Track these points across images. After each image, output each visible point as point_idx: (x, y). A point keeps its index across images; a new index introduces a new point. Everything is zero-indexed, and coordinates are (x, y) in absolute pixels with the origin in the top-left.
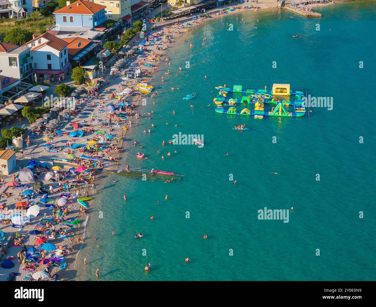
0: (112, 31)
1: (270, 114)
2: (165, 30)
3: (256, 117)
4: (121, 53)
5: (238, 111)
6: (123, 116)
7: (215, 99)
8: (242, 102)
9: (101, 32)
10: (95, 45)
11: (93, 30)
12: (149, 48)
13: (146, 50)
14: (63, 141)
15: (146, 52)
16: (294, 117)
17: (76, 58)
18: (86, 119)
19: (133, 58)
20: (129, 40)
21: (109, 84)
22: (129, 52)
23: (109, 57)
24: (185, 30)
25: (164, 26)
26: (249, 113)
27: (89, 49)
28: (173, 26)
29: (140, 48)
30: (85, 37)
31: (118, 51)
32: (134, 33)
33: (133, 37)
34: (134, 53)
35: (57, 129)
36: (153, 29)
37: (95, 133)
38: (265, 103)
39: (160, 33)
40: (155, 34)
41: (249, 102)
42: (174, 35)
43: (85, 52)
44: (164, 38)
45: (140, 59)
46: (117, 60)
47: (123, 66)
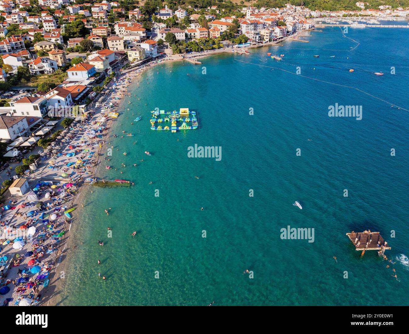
0: (99, 78)
1: (180, 128)
2: (127, 75)
3: (172, 131)
4: (102, 92)
5: (163, 128)
6: (100, 136)
7: (151, 120)
8: (165, 121)
9: (92, 80)
10: (88, 89)
11: (88, 79)
12: (118, 87)
13: (117, 89)
14: (62, 161)
15: (117, 90)
16: (192, 129)
17: (77, 99)
18: (78, 142)
19: (109, 94)
20: (108, 83)
21: (94, 113)
22: (107, 92)
23: (96, 96)
24: (137, 74)
25: (127, 73)
26: (169, 129)
27: (84, 92)
28: (131, 72)
29: (113, 88)
30: (83, 84)
31: (101, 91)
32: (111, 79)
33: (110, 81)
34: (109, 92)
35: (60, 152)
36: (121, 75)
37: (83, 152)
38: (177, 121)
39: (124, 77)
40: (121, 78)
41: (169, 121)
42: (132, 78)
43: (82, 94)
44: (126, 80)
45: (113, 95)
46: (100, 97)
47: (103, 101)
